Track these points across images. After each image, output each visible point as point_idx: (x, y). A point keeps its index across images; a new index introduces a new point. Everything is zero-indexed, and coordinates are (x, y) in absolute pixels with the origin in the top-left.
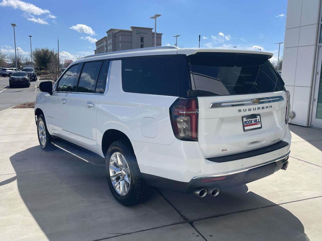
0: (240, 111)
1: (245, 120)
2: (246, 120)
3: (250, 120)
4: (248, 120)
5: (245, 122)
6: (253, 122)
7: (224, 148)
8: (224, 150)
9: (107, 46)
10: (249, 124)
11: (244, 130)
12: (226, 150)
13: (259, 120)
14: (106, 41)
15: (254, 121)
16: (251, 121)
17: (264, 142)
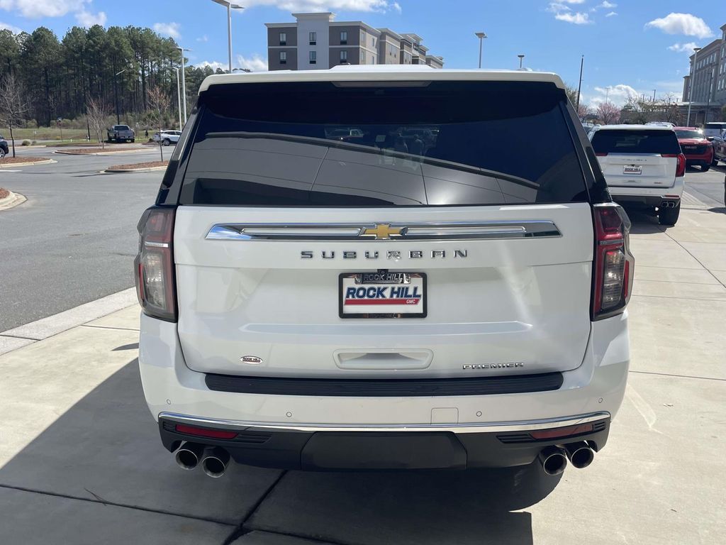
0: (307, 255)
1: (349, 283)
2: (357, 287)
3: (376, 286)
4: (367, 286)
5: (349, 289)
6: (387, 294)
7: (252, 353)
8: (250, 360)
9: (717, 64)
10: (366, 298)
11: (343, 315)
12: (256, 361)
13: (420, 292)
14: (719, 50)
15: (393, 292)
16: (380, 292)
17: (424, 362)
